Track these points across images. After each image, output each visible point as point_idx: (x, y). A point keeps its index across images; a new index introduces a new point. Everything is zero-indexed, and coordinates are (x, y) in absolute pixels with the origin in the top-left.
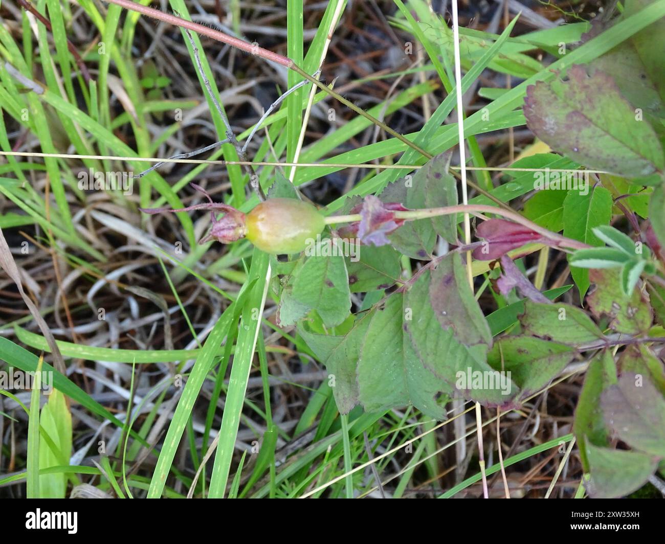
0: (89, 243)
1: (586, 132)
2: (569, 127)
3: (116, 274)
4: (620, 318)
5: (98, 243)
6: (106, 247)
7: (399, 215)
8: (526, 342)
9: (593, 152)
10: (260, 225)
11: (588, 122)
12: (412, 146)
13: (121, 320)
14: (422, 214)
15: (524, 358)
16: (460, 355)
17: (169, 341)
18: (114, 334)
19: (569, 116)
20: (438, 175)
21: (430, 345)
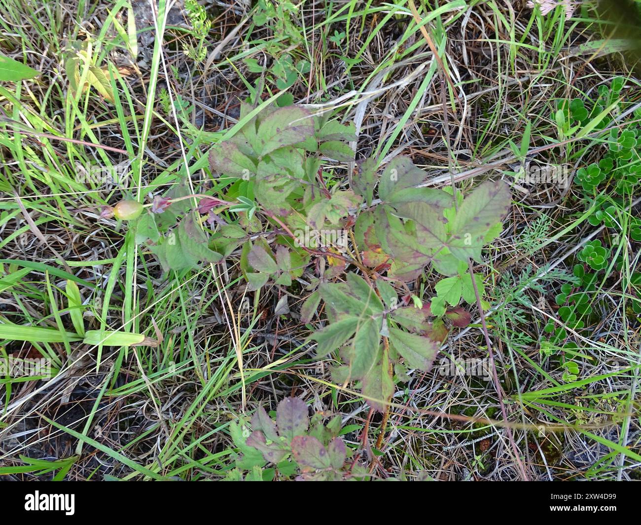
0: (82, 223)
1: (230, 164)
2: (224, 163)
3: (94, 233)
4: (252, 227)
5: (85, 223)
6: (89, 223)
7: (169, 201)
8: (222, 239)
9: (233, 171)
10: (119, 211)
11: (230, 161)
12: (179, 176)
13: (98, 249)
14: (178, 200)
15: (224, 245)
16: (200, 247)
17: (111, 255)
18: (96, 255)
19: (224, 159)
20: (183, 185)
21: (189, 245)
